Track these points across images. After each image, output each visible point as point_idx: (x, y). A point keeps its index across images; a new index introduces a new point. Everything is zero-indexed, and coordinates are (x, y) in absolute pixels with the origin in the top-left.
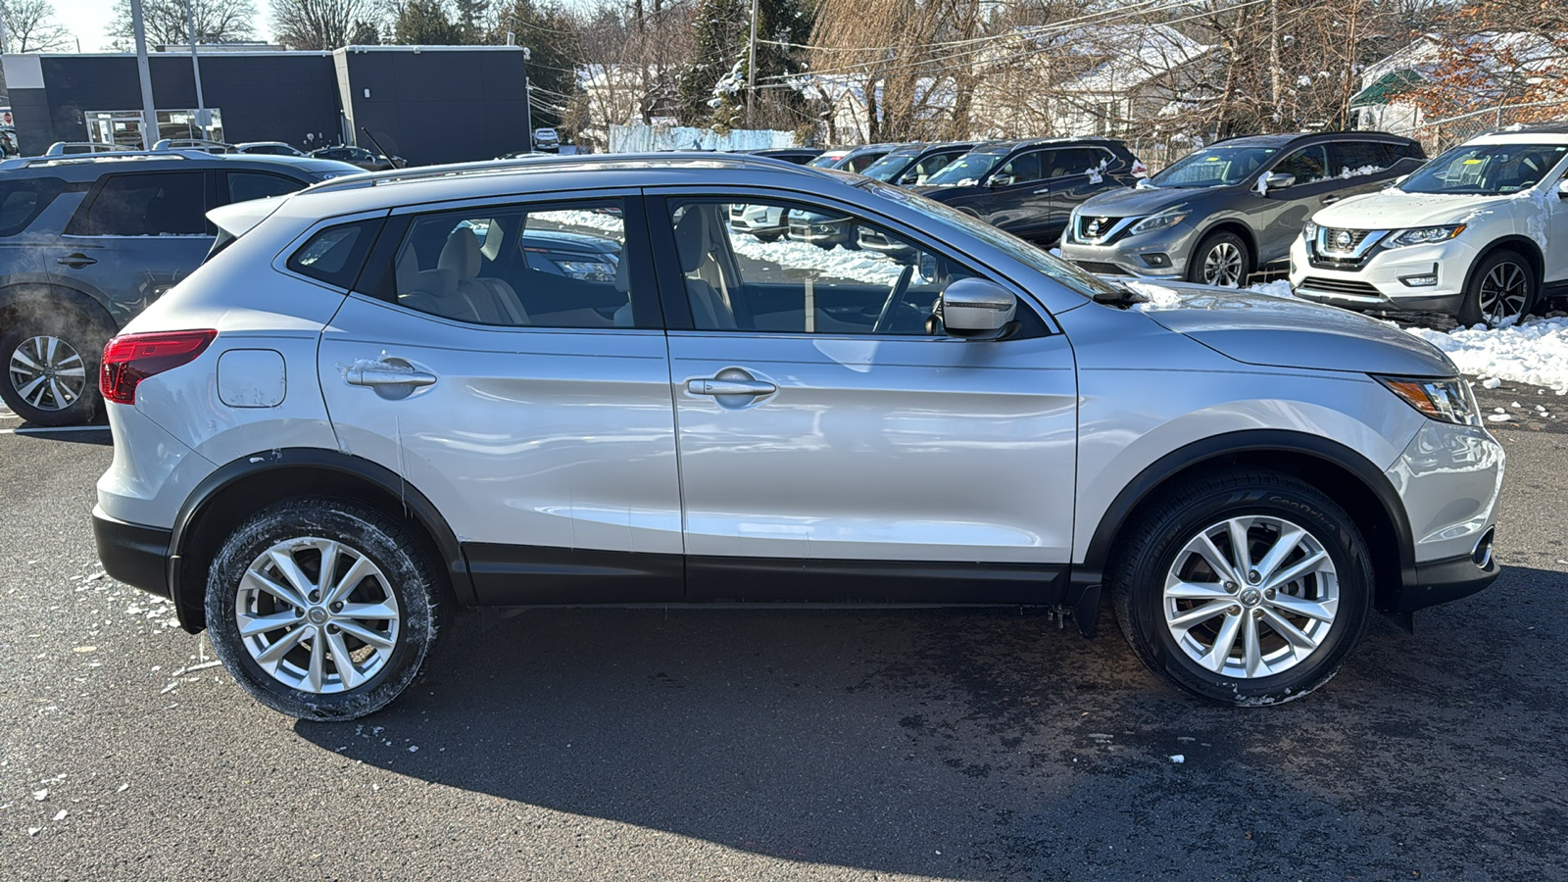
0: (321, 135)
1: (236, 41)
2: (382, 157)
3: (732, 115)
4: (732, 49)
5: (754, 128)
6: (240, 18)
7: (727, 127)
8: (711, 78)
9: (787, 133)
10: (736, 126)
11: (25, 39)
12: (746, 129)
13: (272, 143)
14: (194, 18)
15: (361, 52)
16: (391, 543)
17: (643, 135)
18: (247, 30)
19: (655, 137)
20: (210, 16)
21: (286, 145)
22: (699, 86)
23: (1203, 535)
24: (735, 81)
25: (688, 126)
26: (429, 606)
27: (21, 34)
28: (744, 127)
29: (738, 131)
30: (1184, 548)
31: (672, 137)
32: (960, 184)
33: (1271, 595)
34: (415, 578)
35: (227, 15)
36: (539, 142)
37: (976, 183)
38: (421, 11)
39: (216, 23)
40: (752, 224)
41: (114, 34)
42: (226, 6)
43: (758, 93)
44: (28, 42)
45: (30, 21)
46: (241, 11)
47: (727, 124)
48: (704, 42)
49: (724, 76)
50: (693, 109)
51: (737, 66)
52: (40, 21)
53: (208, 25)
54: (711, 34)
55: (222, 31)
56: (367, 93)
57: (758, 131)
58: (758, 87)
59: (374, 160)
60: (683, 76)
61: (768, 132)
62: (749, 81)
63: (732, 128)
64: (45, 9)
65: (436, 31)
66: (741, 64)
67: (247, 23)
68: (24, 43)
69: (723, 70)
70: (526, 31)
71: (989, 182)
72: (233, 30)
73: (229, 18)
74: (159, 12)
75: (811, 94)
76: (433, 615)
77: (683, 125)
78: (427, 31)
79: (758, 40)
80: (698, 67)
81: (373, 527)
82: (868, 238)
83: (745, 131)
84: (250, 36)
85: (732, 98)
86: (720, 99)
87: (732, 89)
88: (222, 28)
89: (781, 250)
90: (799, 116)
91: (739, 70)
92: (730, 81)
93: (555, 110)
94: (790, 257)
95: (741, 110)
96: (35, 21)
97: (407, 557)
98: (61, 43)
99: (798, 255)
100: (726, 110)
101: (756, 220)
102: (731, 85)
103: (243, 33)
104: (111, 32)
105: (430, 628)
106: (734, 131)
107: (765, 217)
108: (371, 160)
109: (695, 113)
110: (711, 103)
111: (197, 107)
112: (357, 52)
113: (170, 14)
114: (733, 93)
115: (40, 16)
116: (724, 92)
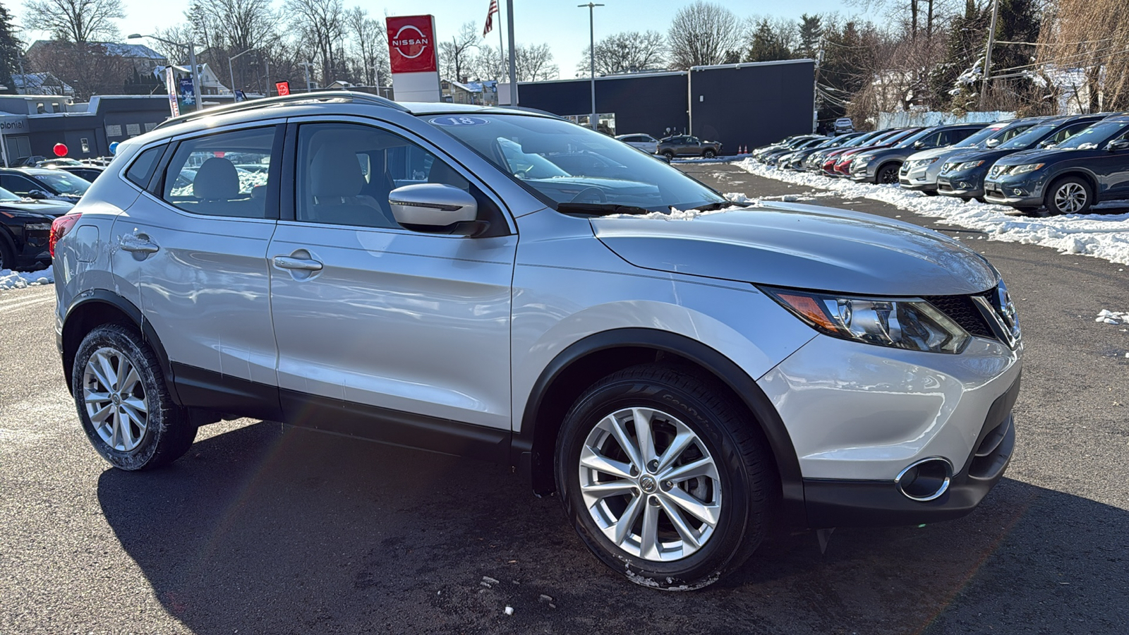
0: (675, 128)
1: (653, 69)
2: (706, 142)
3: (967, 101)
4: (976, 50)
5: (984, 111)
6: (657, 54)
7: (964, 110)
8: (955, 73)
9: (1011, 113)
10: (971, 109)
11: (534, 76)
12: (978, 111)
13: (639, 134)
14: (629, 56)
15: (700, 71)
16: (145, 362)
17: (902, 119)
18: (661, 62)
19: (911, 120)
20: (639, 54)
21: (648, 135)
22: (947, 80)
23: (611, 417)
24: (974, 74)
25: (936, 111)
26: (161, 409)
27: (533, 72)
28: (977, 110)
29: (972, 113)
30: (597, 426)
31: (923, 120)
32: (1080, 148)
33: (665, 485)
34: (154, 388)
35: (649, 53)
36: (838, 128)
37: (1095, 146)
38: (762, 40)
39: (642, 57)
40: (914, 182)
41: (582, 70)
42: (649, 47)
43: (991, 82)
44: (536, 77)
45: (539, 64)
46: (658, 49)
47: (964, 108)
48: (954, 46)
49: (965, 72)
50: (940, 97)
51: (977, 63)
52: (544, 64)
53: (637, 60)
54: (960, 39)
55: (645, 64)
56: (702, 99)
57: (987, 113)
58: (991, 78)
59: (700, 144)
60: (934, 72)
61: (996, 112)
62: (985, 74)
63: (968, 111)
64: (547, 56)
65: (771, 54)
66: (981, 61)
67: (661, 57)
68: (534, 77)
69: (966, 66)
70: (837, 48)
71: (1108, 146)
72: (652, 63)
73: (650, 55)
74: (609, 54)
75: (1039, 81)
76: (164, 416)
77: (933, 110)
78: (764, 54)
79: (994, 41)
80: (946, 65)
81: (139, 350)
82: (991, 193)
83: (977, 113)
84: (662, 65)
85: (968, 87)
86: (959, 89)
87: (969, 81)
88: (645, 61)
89: (924, 203)
90: (1022, 100)
91: (979, 66)
92: (969, 74)
93: (844, 104)
94: (927, 208)
95: (975, 97)
96: (541, 64)
97: (152, 374)
98: (553, 76)
99: (934, 206)
100: (963, 97)
101: (917, 179)
102: (969, 77)
103: (657, 64)
104: (581, 68)
105: (161, 424)
106: (970, 113)
107: (925, 177)
108: (697, 143)
109: (941, 102)
110: (952, 92)
111: (591, 113)
112: (698, 71)
113: (616, 55)
114: (970, 84)
115: (544, 61)
116: (963, 83)
